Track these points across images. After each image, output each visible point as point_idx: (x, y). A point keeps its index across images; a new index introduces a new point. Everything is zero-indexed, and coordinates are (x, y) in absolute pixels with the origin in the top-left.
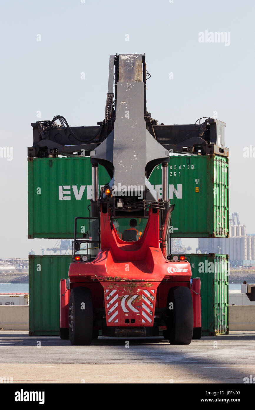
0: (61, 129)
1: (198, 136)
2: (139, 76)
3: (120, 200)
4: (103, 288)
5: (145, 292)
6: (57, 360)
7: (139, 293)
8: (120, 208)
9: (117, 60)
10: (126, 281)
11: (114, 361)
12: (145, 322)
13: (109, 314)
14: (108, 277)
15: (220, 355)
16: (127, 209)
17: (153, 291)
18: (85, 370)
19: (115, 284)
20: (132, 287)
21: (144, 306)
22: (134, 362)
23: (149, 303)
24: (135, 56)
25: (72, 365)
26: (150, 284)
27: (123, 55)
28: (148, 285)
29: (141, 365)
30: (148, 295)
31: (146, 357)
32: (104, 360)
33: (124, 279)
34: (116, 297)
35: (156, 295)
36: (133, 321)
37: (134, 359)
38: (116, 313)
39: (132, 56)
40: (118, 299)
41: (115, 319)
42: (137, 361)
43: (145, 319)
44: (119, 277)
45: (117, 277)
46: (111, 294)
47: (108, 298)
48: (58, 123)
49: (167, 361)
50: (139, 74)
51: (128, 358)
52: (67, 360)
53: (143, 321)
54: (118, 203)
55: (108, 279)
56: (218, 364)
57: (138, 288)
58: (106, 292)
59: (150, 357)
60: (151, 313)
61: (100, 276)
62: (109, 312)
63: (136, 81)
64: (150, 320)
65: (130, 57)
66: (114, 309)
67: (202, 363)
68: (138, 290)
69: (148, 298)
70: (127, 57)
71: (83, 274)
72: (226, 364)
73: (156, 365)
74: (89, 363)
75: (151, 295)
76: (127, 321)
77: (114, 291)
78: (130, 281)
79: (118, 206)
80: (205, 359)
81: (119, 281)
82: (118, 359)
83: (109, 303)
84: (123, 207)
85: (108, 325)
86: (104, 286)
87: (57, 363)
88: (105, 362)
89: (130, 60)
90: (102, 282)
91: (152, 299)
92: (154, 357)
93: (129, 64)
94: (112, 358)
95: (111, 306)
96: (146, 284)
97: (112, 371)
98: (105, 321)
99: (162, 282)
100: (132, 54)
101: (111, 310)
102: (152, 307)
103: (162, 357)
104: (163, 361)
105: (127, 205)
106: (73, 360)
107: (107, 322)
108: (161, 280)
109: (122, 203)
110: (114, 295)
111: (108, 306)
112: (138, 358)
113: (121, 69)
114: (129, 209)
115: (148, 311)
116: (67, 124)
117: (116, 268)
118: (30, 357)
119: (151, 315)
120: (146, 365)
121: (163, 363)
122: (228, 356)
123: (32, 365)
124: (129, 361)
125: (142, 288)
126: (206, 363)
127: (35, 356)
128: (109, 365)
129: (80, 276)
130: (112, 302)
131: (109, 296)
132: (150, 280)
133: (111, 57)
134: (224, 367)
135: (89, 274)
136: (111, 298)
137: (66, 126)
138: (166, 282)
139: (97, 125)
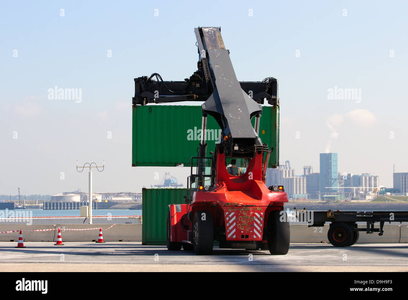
0: (155, 83)
1: (264, 91)
2: (222, 45)
3: (236, 145)
4: (224, 211)
5: (257, 214)
6: (162, 262)
7: (252, 215)
8: (236, 151)
9: (200, 31)
10: (242, 206)
11: (202, 263)
12: (256, 237)
13: (228, 231)
14: (228, 202)
15: (277, 259)
16: (241, 151)
17: (262, 214)
18: (182, 268)
19: (233, 208)
20: (246, 210)
21: (255, 225)
22: (217, 264)
23: (259, 222)
24: (214, 28)
25: (172, 265)
26: (260, 208)
27: (205, 28)
28: (258, 209)
29: (222, 266)
30: (259, 216)
31: (225, 260)
32: (196, 262)
33: (240, 204)
34: (234, 218)
35: (264, 217)
36: (247, 236)
37: (217, 262)
38: (234, 231)
39: (211, 28)
40: (236, 220)
41: (233, 235)
42: (219, 263)
43: (256, 235)
44: (236, 203)
45: (235, 203)
46: (230, 216)
47: (227, 219)
48: (154, 78)
49: (240, 263)
50: (221, 43)
51: (212, 260)
52: (169, 262)
53: (255, 237)
54: (235, 147)
55: (228, 204)
56: (276, 265)
57: (251, 211)
58: (226, 214)
59: (228, 260)
60: (261, 230)
61: (221, 202)
62: (229, 230)
63: (221, 48)
64: (260, 236)
65: (210, 30)
66: (232, 227)
67: (265, 265)
68: (251, 213)
69: (258, 219)
70: (208, 29)
71: (208, 201)
72: (282, 265)
73: (232, 265)
74: (185, 264)
75: (261, 216)
76: (243, 236)
77: (233, 214)
78: (245, 206)
79: (235, 149)
80: (267, 262)
81: (236, 206)
82: (205, 262)
83: (228, 223)
84: (238, 150)
85: (227, 239)
86: (224, 210)
87: (162, 264)
88: (196, 263)
89: (211, 32)
90: (222, 206)
91: (262, 219)
92: (231, 260)
93: (211, 35)
94: (201, 261)
95: (230, 225)
96: (256, 209)
97: (201, 269)
98: (225, 236)
99: (268, 206)
100: (211, 27)
101: (230, 228)
102: (261, 225)
103: (236, 260)
104: (237, 263)
105: (241, 148)
106: (173, 262)
107: (227, 237)
108: (268, 205)
109: (238, 147)
110: (233, 217)
111: (228, 225)
112: (219, 261)
113: (207, 39)
114: (243, 151)
115: (259, 229)
116: (161, 79)
117: (231, 196)
118: (143, 259)
119: (261, 232)
120: (225, 265)
121: (237, 264)
122: (283, 260)
123: (145, 265)
124: (213, 263)
125: (254, 211)
126: (267, 265)
127: (147, 259)
128: (199, 265)
129: (204, 202)
130: (230, 222)
131: (229, 217)
132: (260, 205)
133: (195, 29)
134: (281, 267)
135: (212, 200)
136: (230, 219)
137: (160, 80)
138: (271, 206)
139: (184, 81)
